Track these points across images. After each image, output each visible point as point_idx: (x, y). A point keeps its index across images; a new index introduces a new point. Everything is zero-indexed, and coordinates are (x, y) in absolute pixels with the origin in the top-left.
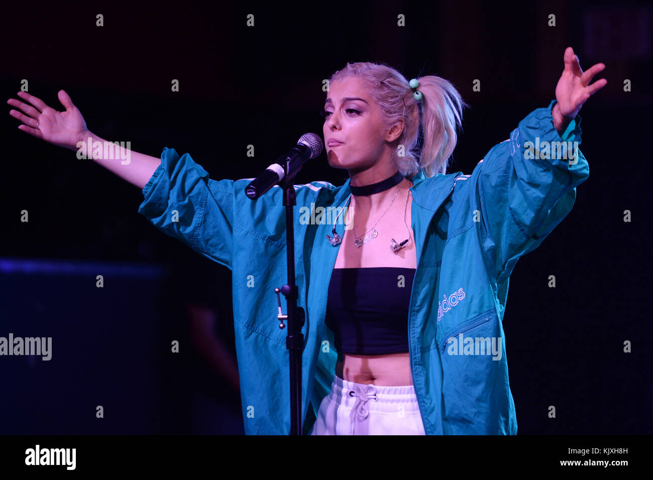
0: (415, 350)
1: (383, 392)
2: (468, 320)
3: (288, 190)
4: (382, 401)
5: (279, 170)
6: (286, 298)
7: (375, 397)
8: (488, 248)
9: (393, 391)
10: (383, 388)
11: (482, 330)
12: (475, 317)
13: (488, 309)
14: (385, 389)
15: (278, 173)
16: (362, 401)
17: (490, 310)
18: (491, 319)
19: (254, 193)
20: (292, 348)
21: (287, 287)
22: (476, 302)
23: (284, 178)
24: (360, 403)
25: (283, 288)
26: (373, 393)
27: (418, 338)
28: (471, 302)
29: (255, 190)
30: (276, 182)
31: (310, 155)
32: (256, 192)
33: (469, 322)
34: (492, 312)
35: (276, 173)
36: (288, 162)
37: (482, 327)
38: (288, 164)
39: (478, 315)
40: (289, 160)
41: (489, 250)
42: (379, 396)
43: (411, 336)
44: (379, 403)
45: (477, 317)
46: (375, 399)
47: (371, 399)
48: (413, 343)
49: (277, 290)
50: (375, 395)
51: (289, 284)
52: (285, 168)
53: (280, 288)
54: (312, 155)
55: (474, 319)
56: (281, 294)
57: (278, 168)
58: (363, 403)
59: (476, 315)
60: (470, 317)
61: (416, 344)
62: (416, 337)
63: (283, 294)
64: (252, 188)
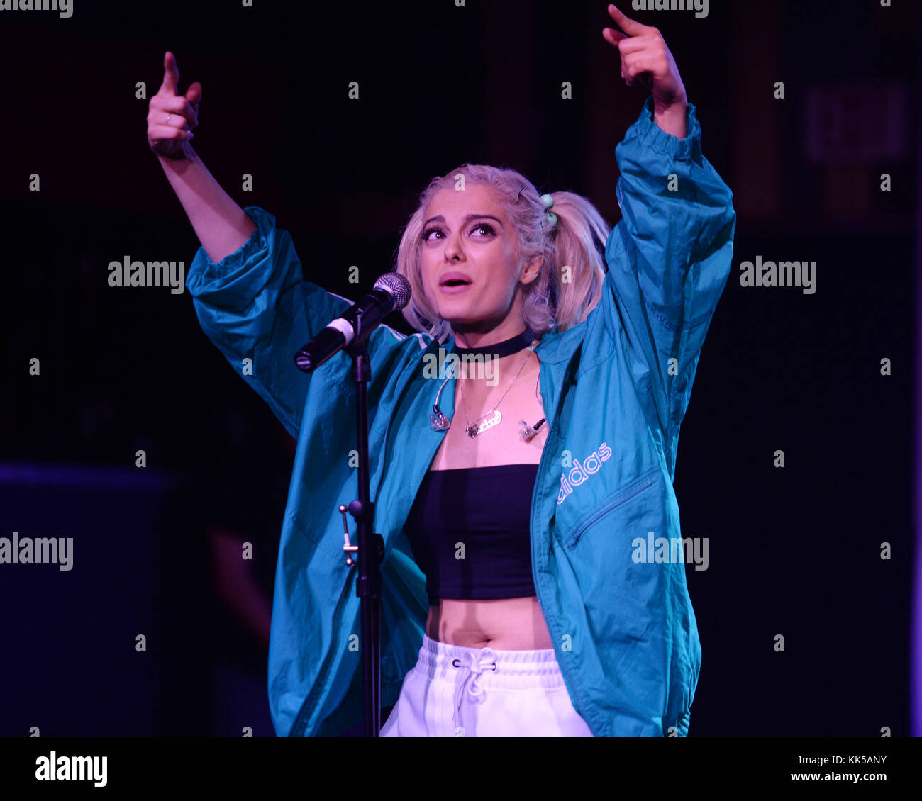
0: (540, 549)
1: (507, 659)
2: (620, 488)
3: (359, 358)
4: (505, 672)
5: (345, 328)
6: (356, 520)
7: (494, 667)
8: (641, 377)
9: (522, 659)
10: (506, 653)
11: (645, 499)
12: (631, 482)
13: (649, 467)
14: (508, 655)
15: (345, 333)
16: (474, 673)
17: (652, 469)
18: (656, 481)
19: (308, 362)
20: (365, 595)
21: (358, 504)
22: (630, 458)
23: (353, 340)
24: (470, 676)
25: (351, 505)
26: (491, 660)
27: (544, 533)
28: (622, 460)
29: (309, 358)
30: (342, 346)
31: (393, 306)
32: (311, 361)
33: (622, 490)
34: (656, 471)
35: (342, 333)
36: (359, 316)
37: (643, 494)
38: (359, 320)
39: (635, 478)
40: (360, 313)
41: (642, 379)
42: (500, 665)
43: (535, 530)
44: (500, 676)
45: (634, 482)
46: (494, 670)
47: (487, 669)
48: (537, 540)
49: (342, 508)
50: (494, 664)
51: (360, 499)
52: (355, 326)
53: (348, 505)
54: (395, 306)
55: (630, 484)
56: (348, 514)
57: (345, 325)
58: (474, 676)
59: (632, 478)
60: (624, 482)
61: (542, 542)
62: (542, 532)
63: (352, 514)
64: (305, 355)
